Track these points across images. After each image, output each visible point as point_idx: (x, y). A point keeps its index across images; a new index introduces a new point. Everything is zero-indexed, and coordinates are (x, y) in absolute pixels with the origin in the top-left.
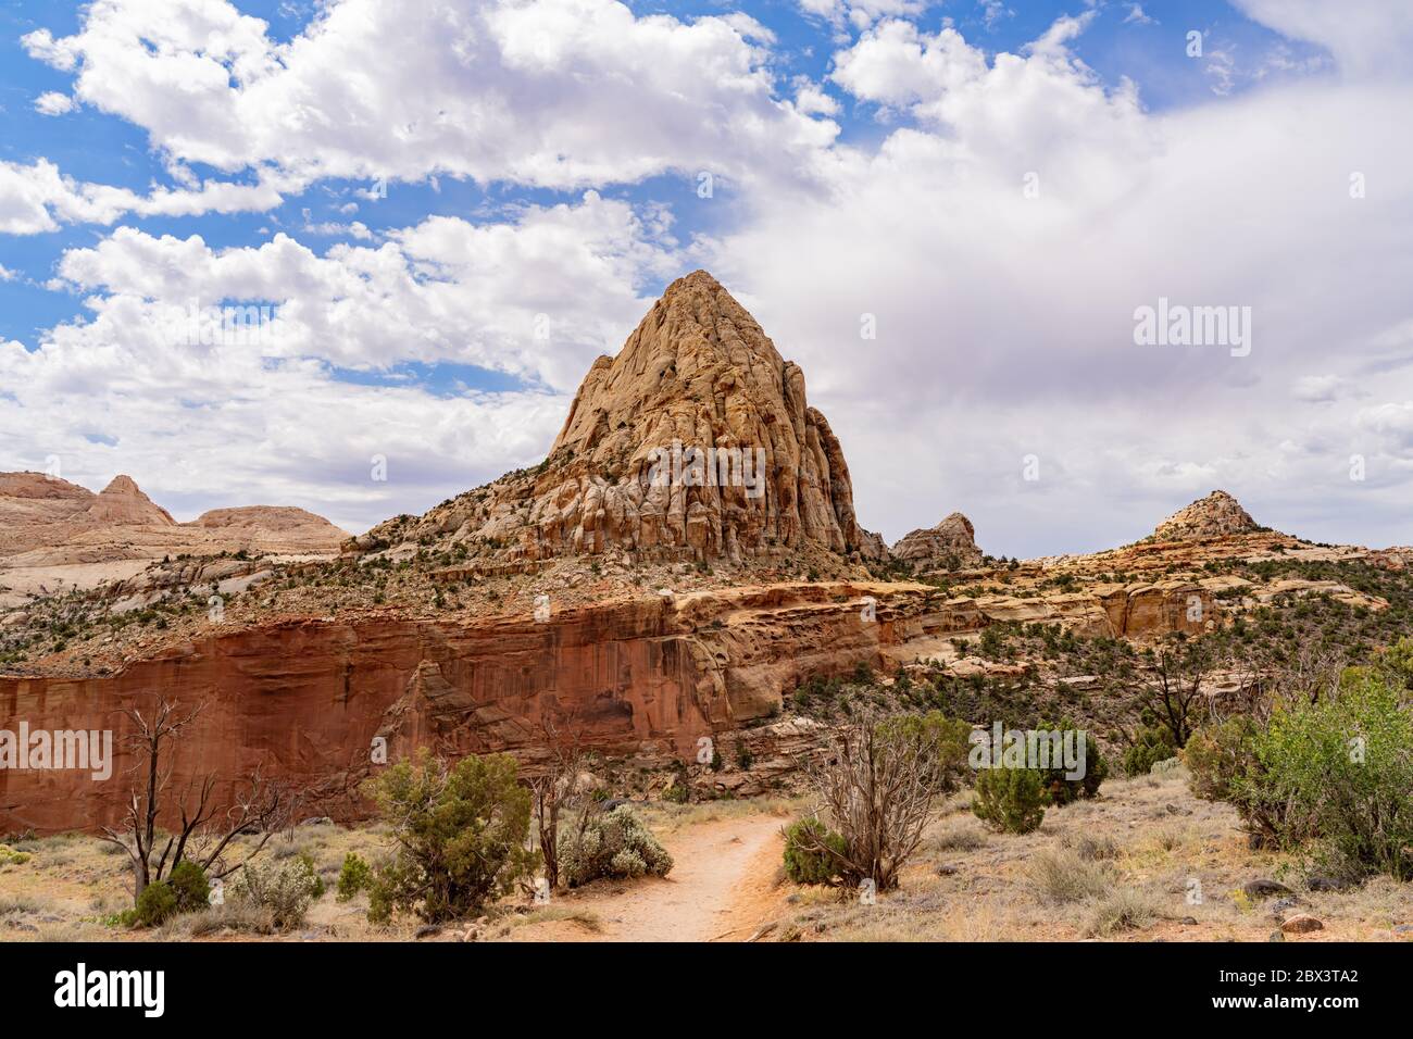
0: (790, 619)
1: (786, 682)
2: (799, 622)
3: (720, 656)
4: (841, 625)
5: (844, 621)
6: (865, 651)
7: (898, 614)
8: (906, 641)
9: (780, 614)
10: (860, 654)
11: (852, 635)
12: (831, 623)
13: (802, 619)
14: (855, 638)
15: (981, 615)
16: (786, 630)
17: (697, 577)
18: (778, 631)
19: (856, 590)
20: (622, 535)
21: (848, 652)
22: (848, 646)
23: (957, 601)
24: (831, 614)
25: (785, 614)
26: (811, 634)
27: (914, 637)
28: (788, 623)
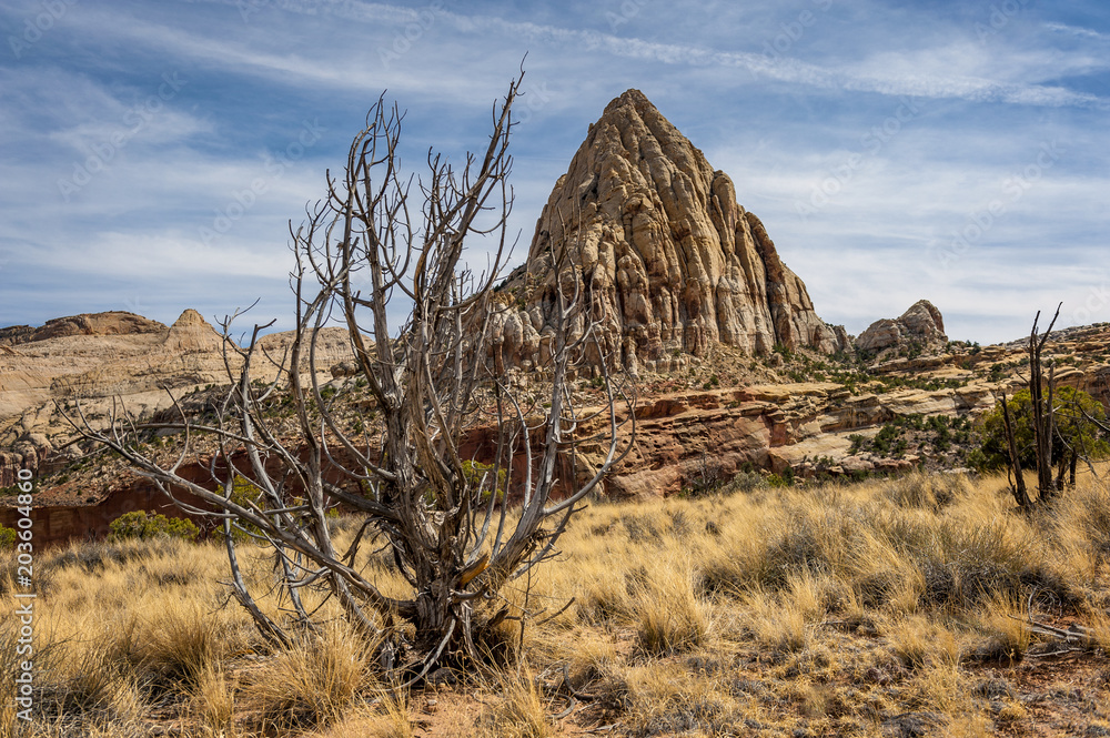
0: (675, 427)
1: (669, 486)
2: (685, 430)
3: (600, 466)
4: (729, 429)
5: (731, 426)
6: (753, 452)
7: (792, 415)
8: (801, 440)
9: (665, 424)
10: (748, 456)
11: (740, 438)
12: (717, 429)
13: (687, 426)
14: (743, 441)
15: (884, 411)
16: (671, 438)
17: (589, 393)
18: (660, 439)
19: (750, 395)
20: (523, 358)
21: (736, 454)
22: (735, 449)
23: (860, 398)
24: (718, 420)
25: (671, 423)
26: (696, 440)
27: (809, 436)
28: (673, 431)
